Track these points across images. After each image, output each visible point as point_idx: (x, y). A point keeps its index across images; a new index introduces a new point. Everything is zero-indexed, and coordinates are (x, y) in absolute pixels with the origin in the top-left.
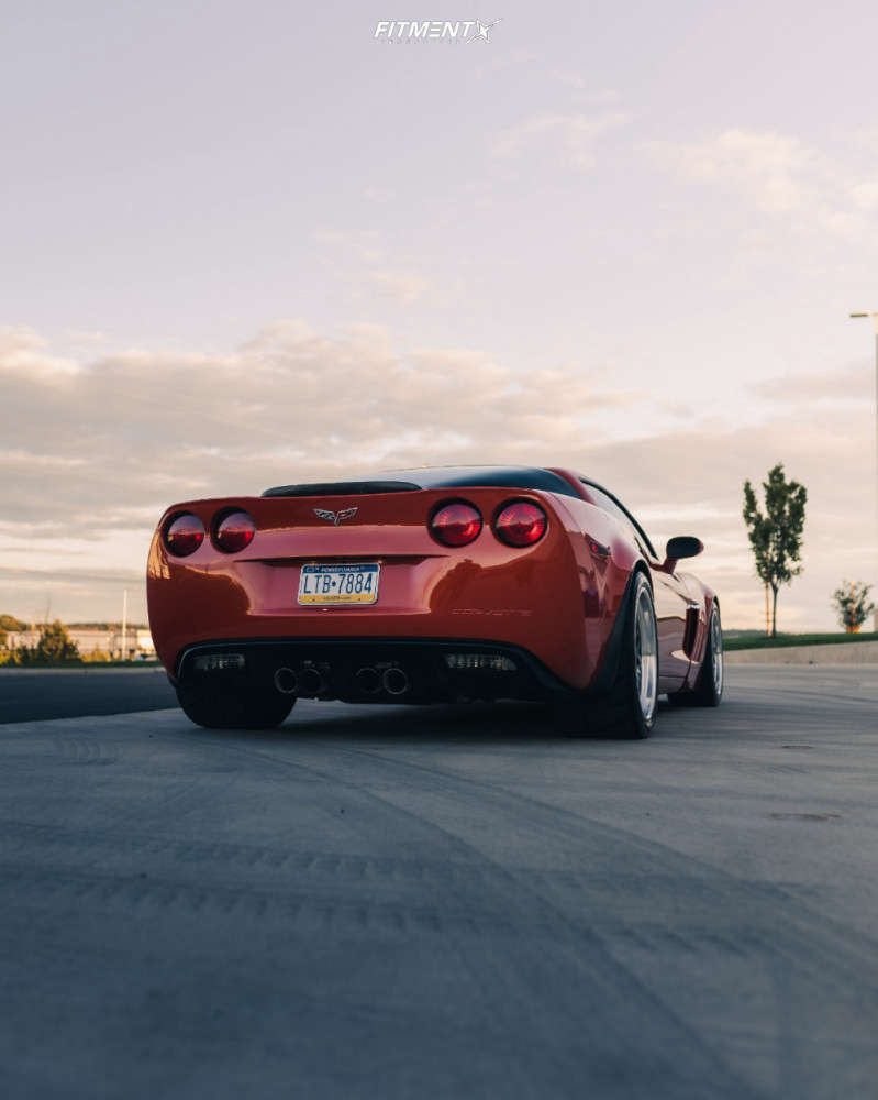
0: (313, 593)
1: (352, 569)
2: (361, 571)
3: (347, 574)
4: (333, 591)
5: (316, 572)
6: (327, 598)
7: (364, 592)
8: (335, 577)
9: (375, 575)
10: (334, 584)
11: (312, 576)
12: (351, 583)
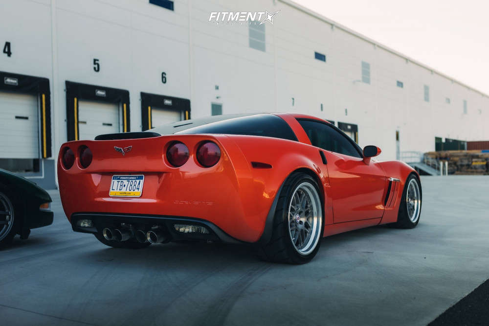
0: (116, 190)
1: (133, 178)
2: (137, 179)
3: (130, 181)
4: (124, 190)
5: (118, 179)
6: (121, 193)
7: (136, 190)
8: (125, 182)
9: (142, 181)
10: (124, 186)
11: (116, 181)
12: (131, 185)
